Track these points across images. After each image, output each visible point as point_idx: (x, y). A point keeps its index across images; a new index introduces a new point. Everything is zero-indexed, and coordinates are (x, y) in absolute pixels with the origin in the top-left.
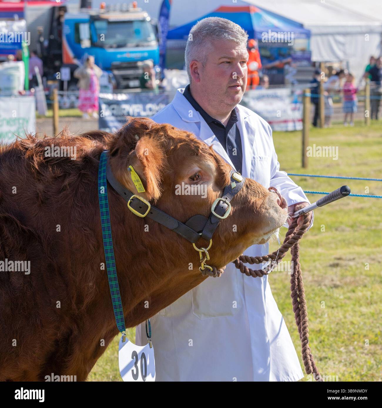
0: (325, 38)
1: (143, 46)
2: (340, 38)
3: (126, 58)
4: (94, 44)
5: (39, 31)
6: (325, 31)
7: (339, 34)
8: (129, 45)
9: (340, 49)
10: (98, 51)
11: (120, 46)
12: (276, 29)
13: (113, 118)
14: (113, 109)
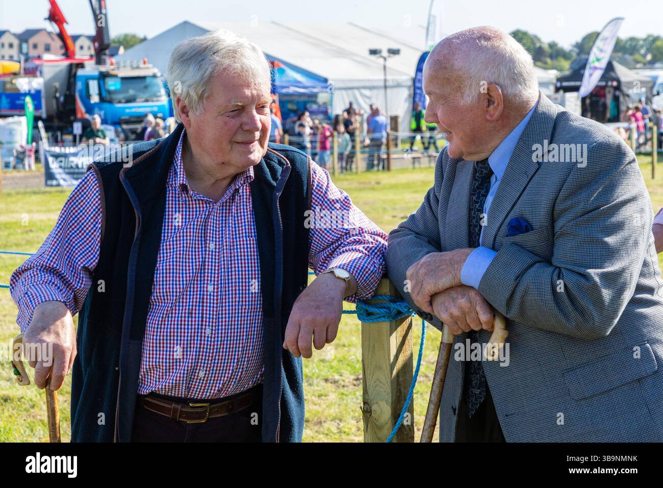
0: (350, 92)
1: (153, 101)
2: (367, 92)
3: (133, 113)
4: (102, 100)
5: (55, 87)
6: (350, 85)
7: (365, 88)
8: (138, 100)
9: (365, 102)
10: (106, 105)
11: (128, 101)
12: (297, 84)
13: (60, 171)
14: (61, 162)
